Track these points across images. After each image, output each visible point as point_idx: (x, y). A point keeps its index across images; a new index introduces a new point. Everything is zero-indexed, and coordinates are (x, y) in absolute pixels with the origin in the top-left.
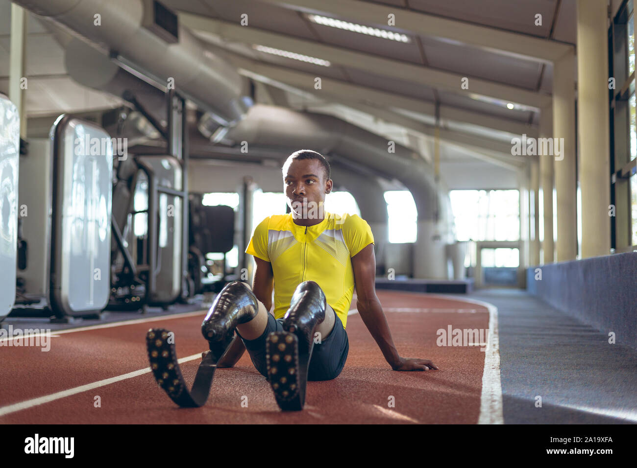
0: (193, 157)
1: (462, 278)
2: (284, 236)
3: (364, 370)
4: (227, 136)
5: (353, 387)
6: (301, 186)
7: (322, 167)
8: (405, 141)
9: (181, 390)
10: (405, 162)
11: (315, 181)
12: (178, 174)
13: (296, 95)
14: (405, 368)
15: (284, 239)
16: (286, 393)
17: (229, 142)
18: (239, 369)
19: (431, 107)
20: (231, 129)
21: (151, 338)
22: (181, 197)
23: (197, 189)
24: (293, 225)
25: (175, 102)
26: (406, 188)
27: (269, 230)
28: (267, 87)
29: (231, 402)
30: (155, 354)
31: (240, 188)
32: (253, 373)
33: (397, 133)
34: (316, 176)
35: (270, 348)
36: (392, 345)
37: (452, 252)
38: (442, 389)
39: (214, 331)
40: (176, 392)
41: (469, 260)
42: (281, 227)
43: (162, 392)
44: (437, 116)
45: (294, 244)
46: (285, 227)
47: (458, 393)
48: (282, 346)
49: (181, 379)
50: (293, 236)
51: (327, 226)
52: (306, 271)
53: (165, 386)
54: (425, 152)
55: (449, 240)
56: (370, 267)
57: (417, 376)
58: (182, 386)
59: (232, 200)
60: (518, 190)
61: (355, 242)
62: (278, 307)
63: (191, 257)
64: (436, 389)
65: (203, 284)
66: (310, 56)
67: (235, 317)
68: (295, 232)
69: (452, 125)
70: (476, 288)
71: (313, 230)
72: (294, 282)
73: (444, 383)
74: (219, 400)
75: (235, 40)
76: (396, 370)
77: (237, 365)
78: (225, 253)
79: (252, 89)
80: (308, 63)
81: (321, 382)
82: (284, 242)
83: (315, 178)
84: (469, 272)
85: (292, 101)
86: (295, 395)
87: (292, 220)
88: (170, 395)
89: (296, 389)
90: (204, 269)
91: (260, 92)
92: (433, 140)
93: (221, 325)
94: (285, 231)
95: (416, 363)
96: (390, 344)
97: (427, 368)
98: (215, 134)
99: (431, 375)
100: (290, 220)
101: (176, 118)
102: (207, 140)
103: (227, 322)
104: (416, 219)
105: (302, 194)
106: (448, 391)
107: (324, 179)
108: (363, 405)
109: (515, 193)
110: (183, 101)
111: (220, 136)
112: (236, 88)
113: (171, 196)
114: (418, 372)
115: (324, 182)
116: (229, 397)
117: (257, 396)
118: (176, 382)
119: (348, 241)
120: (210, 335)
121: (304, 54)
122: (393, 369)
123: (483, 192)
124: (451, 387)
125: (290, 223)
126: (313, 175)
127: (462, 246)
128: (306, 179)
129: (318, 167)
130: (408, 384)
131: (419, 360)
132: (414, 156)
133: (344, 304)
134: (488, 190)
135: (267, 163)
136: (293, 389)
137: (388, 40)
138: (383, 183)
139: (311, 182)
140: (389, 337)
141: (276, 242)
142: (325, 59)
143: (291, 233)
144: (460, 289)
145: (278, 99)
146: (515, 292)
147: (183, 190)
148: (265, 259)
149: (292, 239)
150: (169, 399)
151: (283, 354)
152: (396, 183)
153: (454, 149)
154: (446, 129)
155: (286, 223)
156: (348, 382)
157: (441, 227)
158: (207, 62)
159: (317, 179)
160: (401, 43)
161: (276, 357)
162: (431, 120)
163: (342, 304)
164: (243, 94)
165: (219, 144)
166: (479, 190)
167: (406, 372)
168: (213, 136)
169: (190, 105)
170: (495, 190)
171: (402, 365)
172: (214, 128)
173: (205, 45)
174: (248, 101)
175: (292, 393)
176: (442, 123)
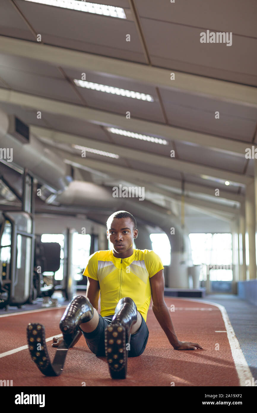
0: (37, 212)
1: (198, 288)
2: (108, 265)
3: (156, 349)
4: (56, 200)
5: (153, 361)
6: (120, 235)
7: (132, 223)
8: (163, 203)
9: (47, 364)
10: (163, 216)
11: (128, 232)
12: (29, 223)
13: (97, 175)
14: (182, 348)
15: (108, 267)
16: (116, 366)
17: (57, 203)
18: (77, 349)
19: (179, 183)
20: (58, 195)
21: (30, 329)
22: (31, 238)
23: (39, 232)
24: (113, 257)
25: (28, 179)
26: (165, 232)
27: (99, 261)
28: (81, 170)
29: (78, 372)
30: (32, 340)
31: (65, 231)
32: (86, 351)
33: (159, 199)
34: (129, 229)
35: (107, 335)
36: (174, 334)
37: (192, 272)
38: (209, 362)
39: (68, 327)
40: (43, 366)
41: (202, 277)
42: (106, 259)
43: (35, 365)
44: (183, 188)
45: (114, 270)
46: (108, 259)
47: (220, 365)
48: (115, 334)
49: (48, 357)
50: (113, 265)
51: (134, 259)
52: (122, 287)
53: (37, 362)
54: (175, 210)
55: (190, 264)
56: (161, 284)
57: (191, 353)
58: (48, 362)
59: (59, 239)
60: (231, 233)
61: (153, 269)
62: (103, 310)
63: (35, 274)
64: (205, 363)
65: (42, 291)
66: (106, 151)
67: (80, 318)
68: (115, 262)
69: (191, 194)
70: (207, 294)
71: (126, 261)
72: (115, 293)
73: (209, 358)
74: (70, 371)
75: (61, 142)
76: (177, 350)
77: (75, 346)
78: (54, 272)
79: (72, 172)
80: (105, 156)
81: (131, 358)
82: (108, 269)
83: (128, 230)
84: (203, 284)
85: (95, 178)
86: (123, 367)
87: (113, 254)
88: (40, 368)
89: (123, 363)
90: (42, 282)
91: (77, 173)
92: (180, 203)
93: (71, 322)
94: (109, 261)
95: (189, 345)
96: (173, 333)
97: (196, 348)
98: (48, 198)
99: (199, 353)
100: (111, 254)
101: (28, 189)
102: (43, 202)
103: (76, 321)
104: (170, 251)
105: (121, 240)
106: (214, 364)
107: (133, 229)
108: (164, 374)
109: (229, 236)
110: (32, 179)
111: (51, 200)
112: (63, 171)
113: (24, 236)
114: (191, 351)
115: (133, 231)
116: (77, 368)
117: (94, 368)
118: (44, 359)
119: (148, 267)
120: (65, 329)
121: (103, 150)
122: (174, 348)
123: (210, 235)
124: (215, 361)
125: (111, 256)
126: (128, 228)
127: (198, 268)
128: (123, 231)
129: (130, 223)
130: (187, 360)
131: (191, 343)
132: (169, 213)
133: (145, 308)
134: (213, 233)
135: (79, 216)
136: (121, 363)
137: (154, 143)
138: (149, 229)
139: (127, 233)
140: (172, 328)
141: (103, 269)
142: (115, 153)
143: (112, 262)
144: (198, 295)
145: (87, 177)
146: (231, 297)
147: (32, 233)
148: (95, 279)
149: (113, 266)
150: (38, 370)
151: (115, 339)
152: (158, 229)
153: (192, 209)
154: (188, 197)
155: (109, 256)
156: (148, 357)
157: (185, 256)
158: (46, 155)
159: (130, 231)
160: (162, 145)
161: (111, 341)
162: (179, 191)
163: (144, 308)
164: (67, 174)
165: (51, 205)
166: (206, 233)
167: (183, 351)
168: (47, 199)
169: (35, 181)
170: (217, 233)
171: (180, 346)
172: (48, 195)
173: (45, 145)
174: (69, 178)
175: (120, 365)
176: (186, 193)
